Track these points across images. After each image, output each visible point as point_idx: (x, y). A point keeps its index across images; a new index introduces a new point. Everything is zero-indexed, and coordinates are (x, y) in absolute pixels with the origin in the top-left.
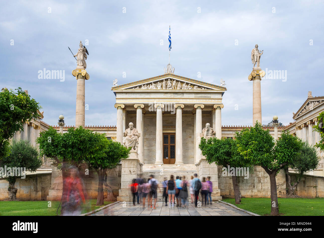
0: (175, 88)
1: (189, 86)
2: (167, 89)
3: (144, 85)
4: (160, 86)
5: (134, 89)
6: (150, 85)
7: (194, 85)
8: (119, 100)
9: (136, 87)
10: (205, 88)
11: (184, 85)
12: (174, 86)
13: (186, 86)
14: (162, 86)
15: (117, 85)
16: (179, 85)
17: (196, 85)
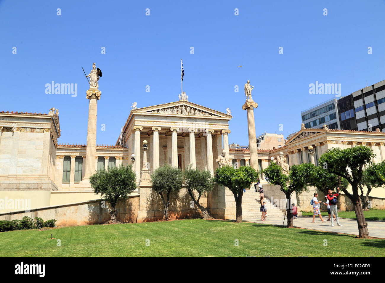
0: (188, 114)
1: (201, 113)
2: (182, 114)
3: (161, 109)
4: (176, 111)
5: (152, 112)
6: (167, 109)
7: (205, 112)
8: (138, 122)
9: (154, 111)
10: (214, 115)
11: (197, 111)
12: (188, 112)
13: (199, 112)
14: (178, 111)
15: (136, 108)
16: (192, 111)
17: (207, 112)
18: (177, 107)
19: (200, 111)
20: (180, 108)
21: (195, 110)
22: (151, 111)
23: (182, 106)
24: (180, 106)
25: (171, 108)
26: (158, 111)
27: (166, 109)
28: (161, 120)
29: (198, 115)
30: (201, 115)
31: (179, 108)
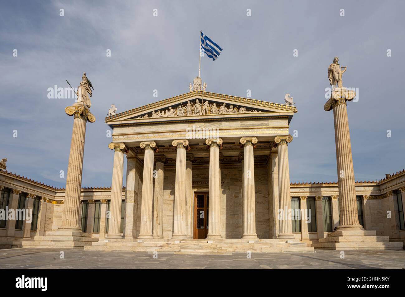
0: (206, 113)
1: (230, 110)
2: (194, 115)
4: (182, 111)
6: (167, 111)
8: (117, 137)
10: (258, 110)
12: (205, 110)
14: (185, 110)
15: (114, 114)
17: (243, 107)
20: (189, 105)
21: (219, 104)
22: (139, 116)
25: (173, 107)
30: (232, 113)
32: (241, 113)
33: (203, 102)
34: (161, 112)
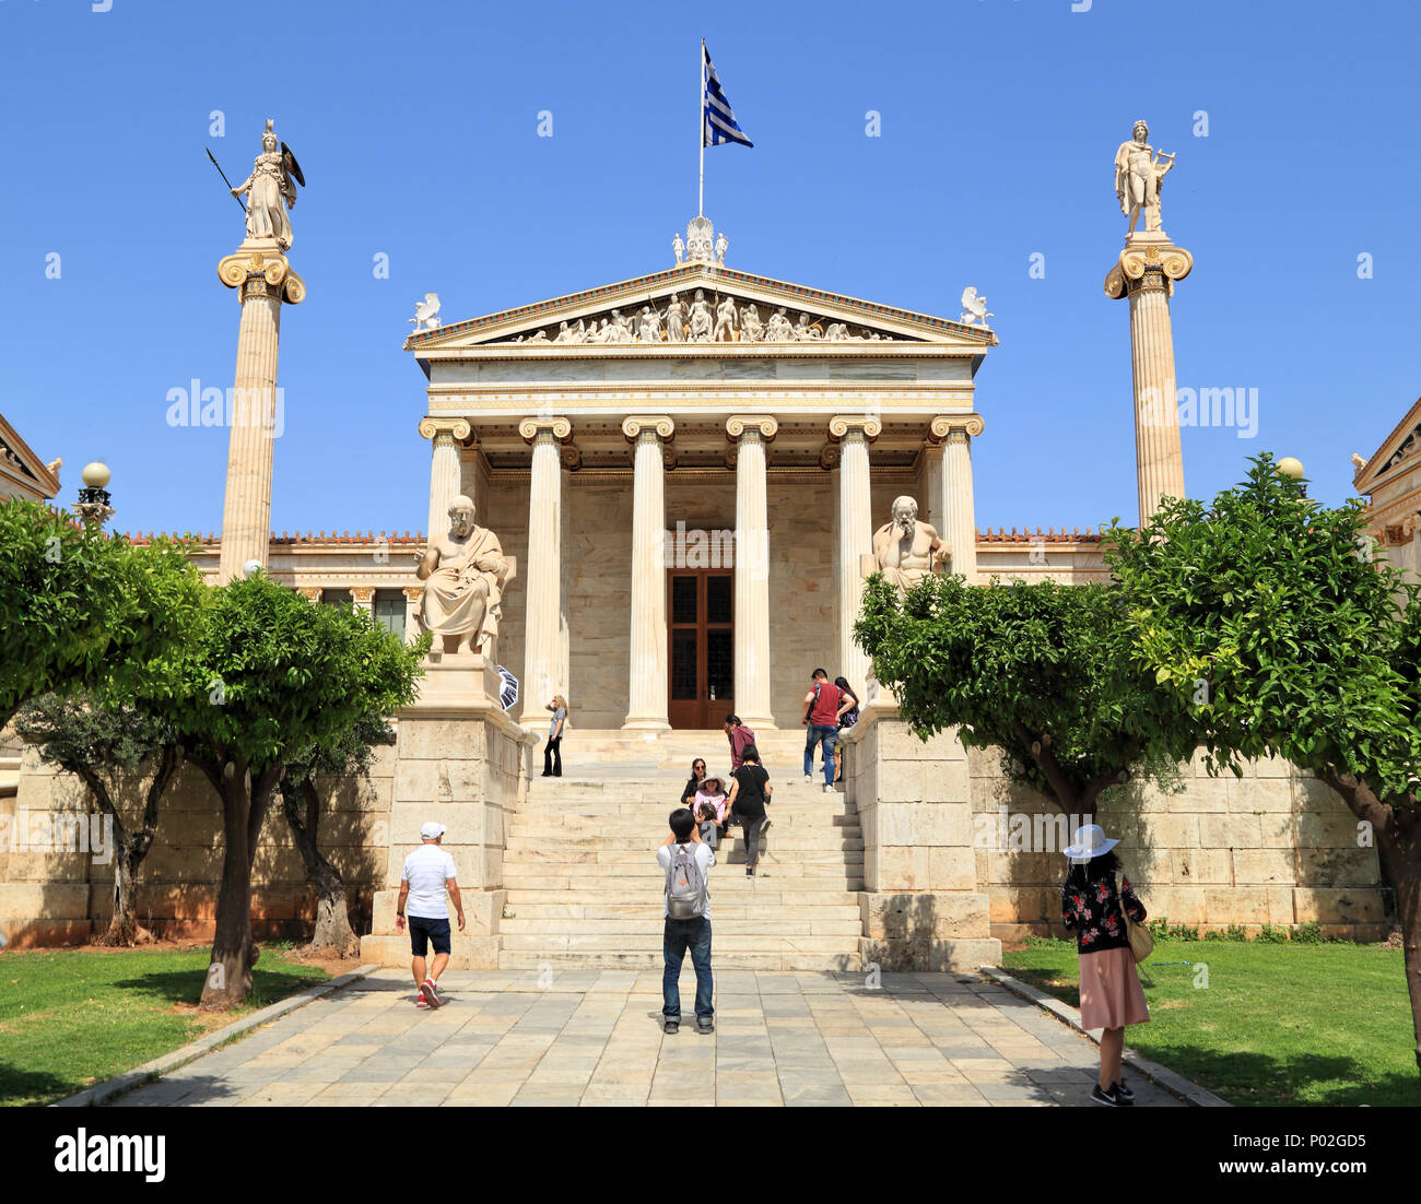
0: (727, 337)
1: (801, 329)
2: (690, 341)
3: (571, 322)
4: (654, 327)
5: (519, 342)
6: (604, 321)
7: (827, 322)
8: (443, 398)
9: (533, 332)
10: (883, 334)
11: (777, 320)
12: (726, 326)
13: (788, 325)
14: (664, 324)
15: (433, 325)
16: (752, 319)
17: (839, 322)
18: (662, 303)
19: (793, 315)
20: (675, 307)
21: (766, 310)
22: (516, 335)
23: (689, 296)
24: (674, 298)
25: (626, 311)
26: (552, 331)
27: (598, 317)
28: (574, 379)
29: (783, 338)
30: (805, 341)
31: (671, 307)
32: (834, 341)
33: (717, 298)
34: (587, 326)
